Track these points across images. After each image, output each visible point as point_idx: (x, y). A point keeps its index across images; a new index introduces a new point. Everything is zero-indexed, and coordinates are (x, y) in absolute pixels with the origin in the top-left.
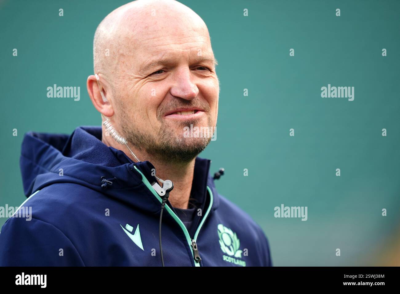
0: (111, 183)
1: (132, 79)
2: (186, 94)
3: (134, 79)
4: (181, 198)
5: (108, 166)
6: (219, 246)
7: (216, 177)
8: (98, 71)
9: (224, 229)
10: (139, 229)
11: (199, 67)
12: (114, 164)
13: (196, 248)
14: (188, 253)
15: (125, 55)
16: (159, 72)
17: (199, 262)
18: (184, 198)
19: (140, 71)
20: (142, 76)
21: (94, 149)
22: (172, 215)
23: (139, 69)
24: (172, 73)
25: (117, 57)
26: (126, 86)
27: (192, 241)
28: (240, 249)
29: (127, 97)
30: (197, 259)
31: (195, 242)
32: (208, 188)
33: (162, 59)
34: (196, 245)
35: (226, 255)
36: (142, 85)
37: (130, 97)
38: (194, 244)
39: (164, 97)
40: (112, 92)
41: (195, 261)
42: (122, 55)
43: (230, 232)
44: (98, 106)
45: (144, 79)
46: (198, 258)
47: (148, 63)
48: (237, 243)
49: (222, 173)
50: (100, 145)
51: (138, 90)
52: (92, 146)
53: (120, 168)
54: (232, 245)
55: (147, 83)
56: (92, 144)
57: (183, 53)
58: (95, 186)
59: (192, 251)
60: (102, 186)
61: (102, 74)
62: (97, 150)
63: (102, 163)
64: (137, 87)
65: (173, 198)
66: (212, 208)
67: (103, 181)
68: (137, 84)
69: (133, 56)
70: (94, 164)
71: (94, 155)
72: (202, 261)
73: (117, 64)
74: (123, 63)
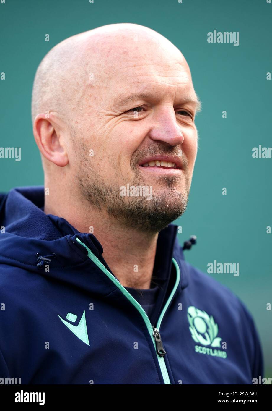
0: (49, 261)
1: (101, 116)
2: (172, 137)
3: (105, 117)
4: (141, 277)
5: (46, 240)
6: (190, 334)
7: (187, 247)
8: (51, 108)
9: (197, 313)
10: (85, 317)
11: (182, 110)
12: (54, 235)
13: (159, 339)
14: (149, 346)
15: (94, 87)
16: (138, 109)
17: (163, 356)
18: (145, 276)
19: (114, 106)
20: (116, 112)
21: (29, 219)
22: (128, 298)
23: (112, 103)
24: (152, 113)
25: (81, 89)
26: (93, 126)
27: (154, 329)
28: (218, 336)
29: (92, 139)
30: (161, 353)
31: (158, 331)
32: (174, 260)
33: (144, 93)
34: (160, 335)
35: (199, 344)
36: (115, 124)
37: (97, 138)
38: (157, 334)
39: (143, 141)
40: (71, 134)
41: (157, 355)
42: (91, 86)
43: (206, 316)
44: (47, 152)
45: (117, 117)
46: (161, 351)
47: (126, 96)
48: (214, 329)
49: (193, 241)
50: (36, 213)
51: (110, 130)
52: (27, 214)
53: (59, 241)
54: (207, 332)
55: (122, 123)
56: (27, 212)
57: (169, 88)
58: (29, 265)
59: (154, 342)
60: (38, 265)
61: (56, 111)
62: (32, 220)
63: (38, 235)
64: (109, 127)
65: (133, 276)
66: (178, 287)
67: (39, 259)
68: (109, 123)
69: (106, 88)
70: (27, 238)
71: (29, 225)
72: (167, 355)
73: (82, 97)
74: (91, 96)
